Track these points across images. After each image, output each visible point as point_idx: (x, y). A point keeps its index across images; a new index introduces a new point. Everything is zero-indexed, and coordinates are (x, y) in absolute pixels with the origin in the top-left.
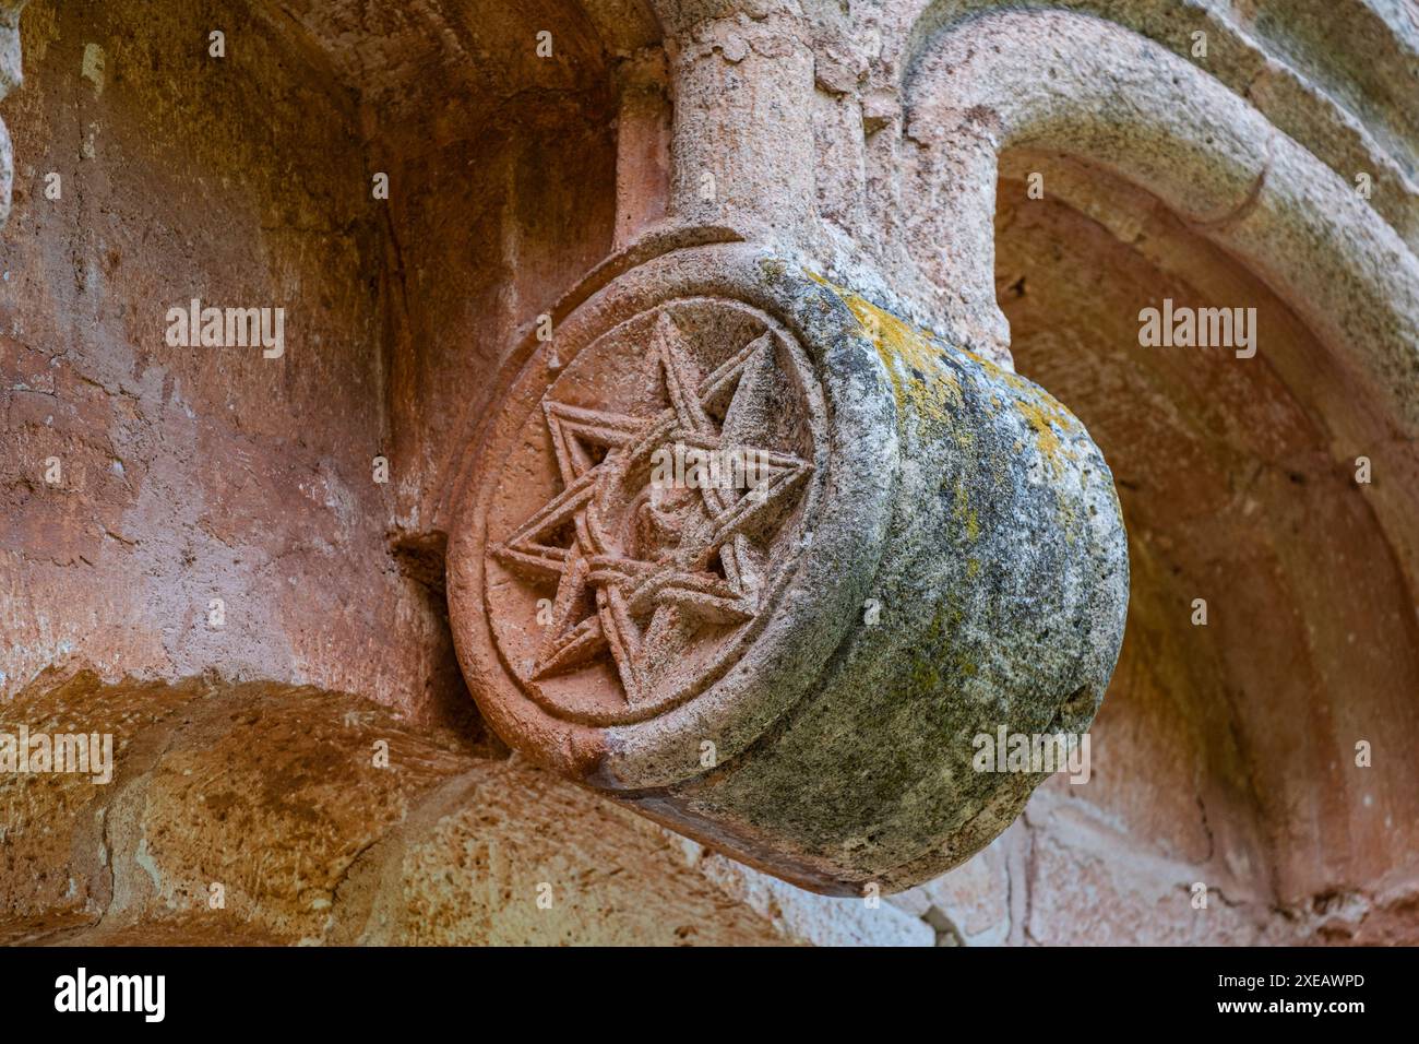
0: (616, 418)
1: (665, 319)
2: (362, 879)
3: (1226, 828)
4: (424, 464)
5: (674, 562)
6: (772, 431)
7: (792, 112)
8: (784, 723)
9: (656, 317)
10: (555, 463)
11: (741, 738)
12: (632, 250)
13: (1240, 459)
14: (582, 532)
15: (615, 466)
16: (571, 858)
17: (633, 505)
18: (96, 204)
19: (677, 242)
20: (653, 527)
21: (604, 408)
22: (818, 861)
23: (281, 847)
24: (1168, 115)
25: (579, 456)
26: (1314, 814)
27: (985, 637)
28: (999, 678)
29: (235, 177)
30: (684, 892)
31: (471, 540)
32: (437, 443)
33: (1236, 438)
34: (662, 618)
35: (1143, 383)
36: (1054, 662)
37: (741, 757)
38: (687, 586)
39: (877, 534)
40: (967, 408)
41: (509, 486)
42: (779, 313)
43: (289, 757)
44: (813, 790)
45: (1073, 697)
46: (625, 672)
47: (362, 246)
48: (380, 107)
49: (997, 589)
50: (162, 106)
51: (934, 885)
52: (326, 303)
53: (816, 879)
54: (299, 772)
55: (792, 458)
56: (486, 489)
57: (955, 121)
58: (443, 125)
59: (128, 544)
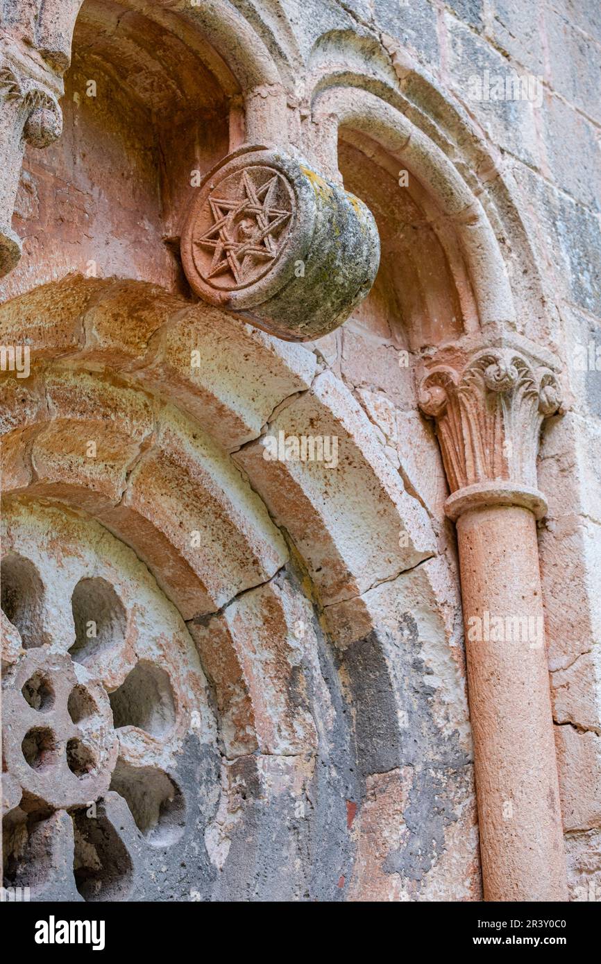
0: (231, 202)
1: (245, 172)
2: (155, 339)
3: (395, 328)
4: (173, 217)
5: (250, 243)
6: (278, 204)
7: (281, 112)
8: (284, 289)
9: (242, 172)
10: (213, 215)
11: (271, 293)
12: (235, 153)
13: (399, 223)
14: (222, 235)
15: (231, 216)
16: (215, 334)
17: (236, 227)
18: (78, 139)
19: (248, 150)
20: (243, 233)
21: (227, 199)
22: (291, 331)
23: (133, 329)
24: (384, 119)
25: (220, 213)
26: (420, 324)
27: (341, 264)
28: (345, 277)
29: (117, 133)
30: (247, 344)
31: (188, 238)
32: (177, 211)
33: (398, 216)
34: (247, 259)
35: (371, 200)
36: (360, 272)
37: (271, 299)
38: (254, 250)
39: (311, 233)
40: (335, 198)
41: (199, 223)
42: (280, 170)
43: (135, 302)
44: (291, 309)
45: (365, 282)
46: (236, 275)
47: (153, 154)
48: (157, 114)
49: (344, 250)
50: (96, 111)
51: (316, 342)
52: (143, 170)
53: (289, 337)
54: (138, 307)
55: (285, 212)
56: (192, 224)
57: (326, 117)
58: (176, 118)
59: (90, 238)
